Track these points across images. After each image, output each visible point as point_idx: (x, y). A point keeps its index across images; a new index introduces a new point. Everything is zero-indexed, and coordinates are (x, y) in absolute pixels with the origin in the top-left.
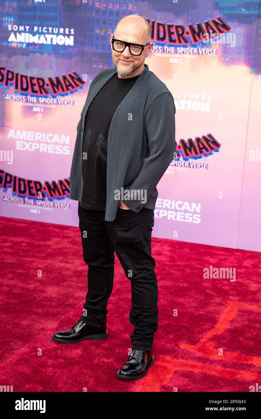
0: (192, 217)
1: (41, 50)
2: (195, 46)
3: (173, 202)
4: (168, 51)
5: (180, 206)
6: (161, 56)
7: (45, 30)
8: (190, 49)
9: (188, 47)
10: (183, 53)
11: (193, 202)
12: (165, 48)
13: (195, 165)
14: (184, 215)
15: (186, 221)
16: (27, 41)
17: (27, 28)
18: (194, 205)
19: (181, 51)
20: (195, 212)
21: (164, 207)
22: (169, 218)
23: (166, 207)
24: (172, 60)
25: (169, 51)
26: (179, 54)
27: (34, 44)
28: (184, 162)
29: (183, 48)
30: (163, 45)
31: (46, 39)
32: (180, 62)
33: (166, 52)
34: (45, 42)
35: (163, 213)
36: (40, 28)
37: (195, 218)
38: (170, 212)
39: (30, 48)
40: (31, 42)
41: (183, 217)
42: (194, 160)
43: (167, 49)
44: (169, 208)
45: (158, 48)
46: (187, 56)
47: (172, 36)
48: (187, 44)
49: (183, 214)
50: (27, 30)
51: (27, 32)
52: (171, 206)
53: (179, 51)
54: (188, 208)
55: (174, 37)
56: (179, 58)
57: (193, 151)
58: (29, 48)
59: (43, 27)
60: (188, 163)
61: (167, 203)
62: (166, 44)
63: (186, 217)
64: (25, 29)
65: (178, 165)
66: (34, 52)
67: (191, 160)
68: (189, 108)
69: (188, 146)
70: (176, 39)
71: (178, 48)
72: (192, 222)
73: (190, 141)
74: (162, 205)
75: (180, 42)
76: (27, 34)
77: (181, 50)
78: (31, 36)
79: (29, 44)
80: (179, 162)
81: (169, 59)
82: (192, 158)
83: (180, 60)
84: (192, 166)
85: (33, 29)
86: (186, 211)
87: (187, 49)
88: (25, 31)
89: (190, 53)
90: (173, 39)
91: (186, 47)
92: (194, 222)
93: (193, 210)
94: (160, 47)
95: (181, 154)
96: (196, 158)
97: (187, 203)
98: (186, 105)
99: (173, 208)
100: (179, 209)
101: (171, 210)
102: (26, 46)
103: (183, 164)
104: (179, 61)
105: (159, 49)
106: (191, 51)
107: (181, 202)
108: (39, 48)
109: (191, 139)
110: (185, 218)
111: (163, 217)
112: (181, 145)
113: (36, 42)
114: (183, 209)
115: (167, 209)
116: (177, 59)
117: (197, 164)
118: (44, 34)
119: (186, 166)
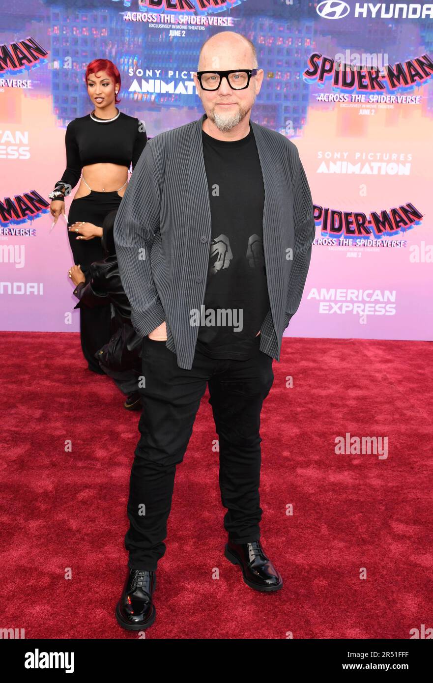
0: (385, 308)
1: (178, 103)
2: (393, 93)
3: (361, 291)
4: (356, 101)
5: (370, 296)
6: (347, 106)
7: (185, 75)
8: (386, 97)
9: (384, 94)
10: (378, 102)
11: (386, 290)
12: (354, 96)
13: (389, 243)
14: (374, 307)
15: (377, 313)
16: (157, 91)
17: (158, 72)
18: (387, 293)
19: (375, 100)
20: (389, 302)
21: (349, 299)
22: (355, 312)
23: (351, 298)
24: (362, 112)
25: (358, 100)
26: (371, 103)
27: (168, 95)
28: (375, 240)
29: (377, 96)
30: (351, 92)
31: (186, 88)
32: (373, 114)
33: (355, 101)
34: (184, 92)
35: (347, 307)
36: (177, 72)
37: (388, 309)
38: (356, 305)
39: (162, 100)
40: (163, 91)
41: (373, 309)
42: (388, 237)
43: (355, 97)
44: (355, 299)
45: (343, 97)
46: (383, 106)
47: (363, 80)
48: (382, 90)
49: (373, 305)
50: (158, 76)
51: (158, 79)
52: (357, 297)
53: (372, 100)
54: (380, 298)
55: (366, 82)
56: (371, 109)
57: (387, 226)
58: (159, 100)
59: (183, 71)
60: (380, 242)
61: (353, 293)
62: (355, 92)
63: (377, 308)
64: (154, 74)
65: (368, 245)
66: (168, 106)
67: (384, 238)
68: (383, 172)
69: (381, 219)
70: (368, 84)
71: (371, 96)
72: (384, 315)
73: (384, 213)
74: (346, 297)
75: (373, 88)
76: (158, 82)
77: (374, 98)
78: (163, 83)
79: (160, 95)
80: (369, 241)
81: (358, 110)
82: (385, 235)
83: (373, 111)
84: (385, 245)
85: (167, 74)
86: (377, 302)
87: (382, 96)
88: (154, 77)
89: (386, 102)
90: (364, 84)
91: (381, 94)
92: (387, 314)
93: (386, 300)
94: (346, 95)
95: (371, 231)
96: (391, 235)
97: (378, 292)
98: (380, 168)
99: (360, 299)
100: (367, 299)
101: (358, 302)
102: (155, 98)
103: (374, 243)
104: (371, 112)
105: (345, 97)
106: (388, 99)
107: (371, 291)
108: (176, 100)
109: (385, 211)
110: (375, 311)
111: (346, 311)
112: (372, 220)
113: (171, 91)
114: (373, 300)
115: (352, 301)
116: (369, 110)
117: (392, 242)
118: (184, 81)
119: (377, 245)
